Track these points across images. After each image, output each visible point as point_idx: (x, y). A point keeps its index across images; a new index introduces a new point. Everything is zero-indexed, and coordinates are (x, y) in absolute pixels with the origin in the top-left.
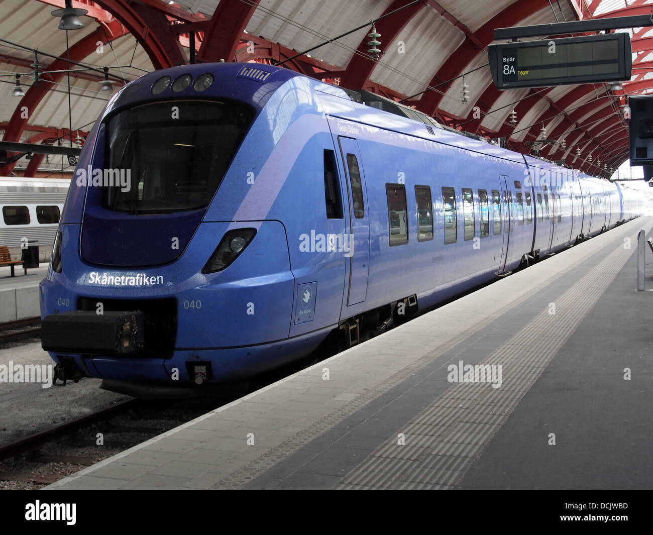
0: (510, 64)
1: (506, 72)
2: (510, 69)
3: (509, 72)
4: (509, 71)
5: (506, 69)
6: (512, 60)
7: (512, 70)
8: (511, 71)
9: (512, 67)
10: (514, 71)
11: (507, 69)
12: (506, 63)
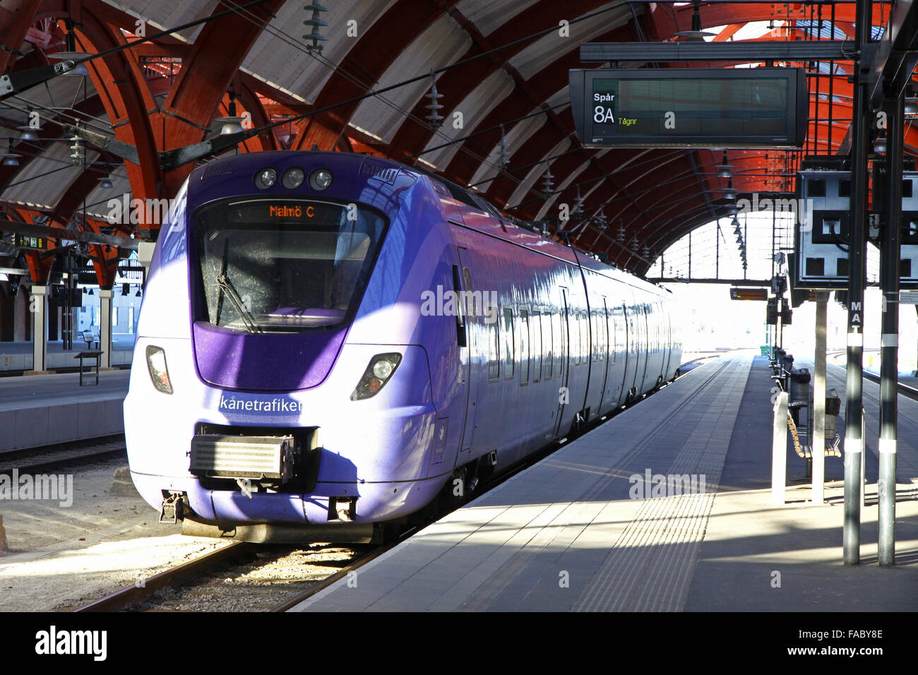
0: (606, 105)
1: (599, 117)
2: (605, 114)
3: (604, 119)
4: (603, 116)
5: (598, 113)
6: (609, 98)
7: (609, 115)
8: (607, 117)
9: (609, 110)
10: (611, 117)
11: (601, 113)
12: (598, 103)
